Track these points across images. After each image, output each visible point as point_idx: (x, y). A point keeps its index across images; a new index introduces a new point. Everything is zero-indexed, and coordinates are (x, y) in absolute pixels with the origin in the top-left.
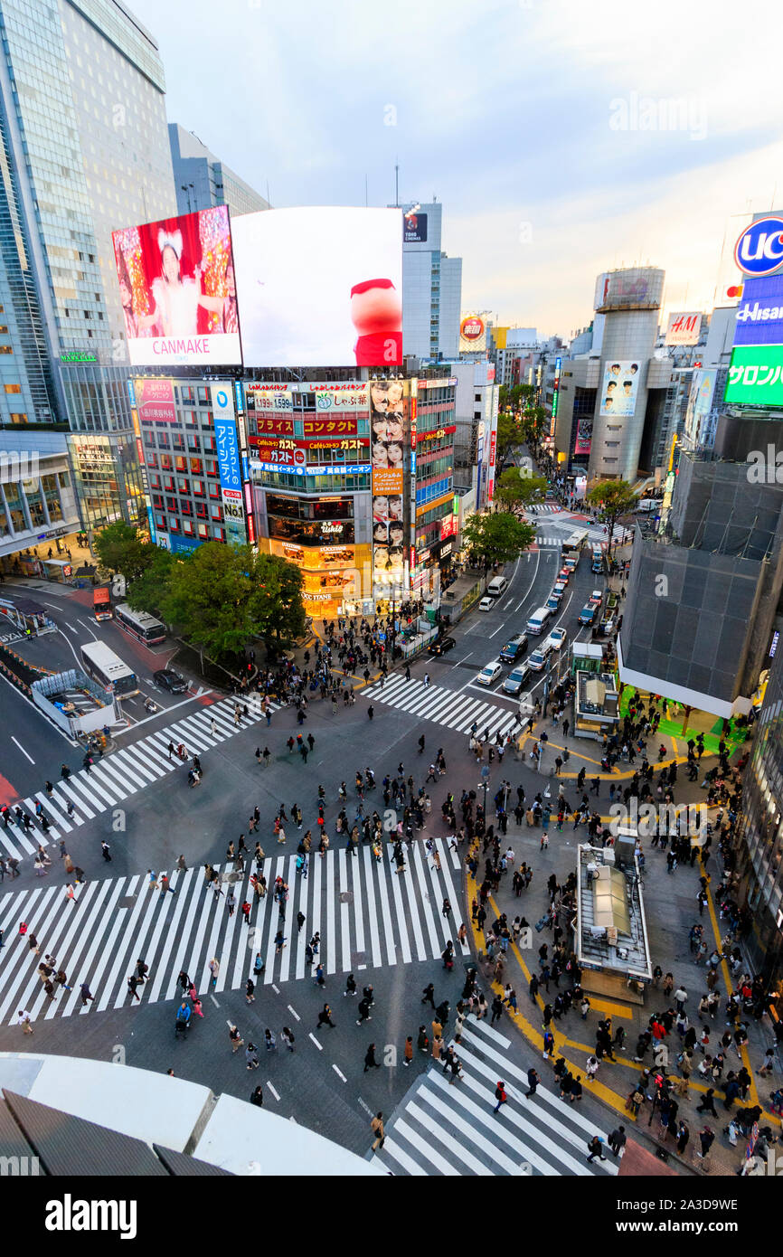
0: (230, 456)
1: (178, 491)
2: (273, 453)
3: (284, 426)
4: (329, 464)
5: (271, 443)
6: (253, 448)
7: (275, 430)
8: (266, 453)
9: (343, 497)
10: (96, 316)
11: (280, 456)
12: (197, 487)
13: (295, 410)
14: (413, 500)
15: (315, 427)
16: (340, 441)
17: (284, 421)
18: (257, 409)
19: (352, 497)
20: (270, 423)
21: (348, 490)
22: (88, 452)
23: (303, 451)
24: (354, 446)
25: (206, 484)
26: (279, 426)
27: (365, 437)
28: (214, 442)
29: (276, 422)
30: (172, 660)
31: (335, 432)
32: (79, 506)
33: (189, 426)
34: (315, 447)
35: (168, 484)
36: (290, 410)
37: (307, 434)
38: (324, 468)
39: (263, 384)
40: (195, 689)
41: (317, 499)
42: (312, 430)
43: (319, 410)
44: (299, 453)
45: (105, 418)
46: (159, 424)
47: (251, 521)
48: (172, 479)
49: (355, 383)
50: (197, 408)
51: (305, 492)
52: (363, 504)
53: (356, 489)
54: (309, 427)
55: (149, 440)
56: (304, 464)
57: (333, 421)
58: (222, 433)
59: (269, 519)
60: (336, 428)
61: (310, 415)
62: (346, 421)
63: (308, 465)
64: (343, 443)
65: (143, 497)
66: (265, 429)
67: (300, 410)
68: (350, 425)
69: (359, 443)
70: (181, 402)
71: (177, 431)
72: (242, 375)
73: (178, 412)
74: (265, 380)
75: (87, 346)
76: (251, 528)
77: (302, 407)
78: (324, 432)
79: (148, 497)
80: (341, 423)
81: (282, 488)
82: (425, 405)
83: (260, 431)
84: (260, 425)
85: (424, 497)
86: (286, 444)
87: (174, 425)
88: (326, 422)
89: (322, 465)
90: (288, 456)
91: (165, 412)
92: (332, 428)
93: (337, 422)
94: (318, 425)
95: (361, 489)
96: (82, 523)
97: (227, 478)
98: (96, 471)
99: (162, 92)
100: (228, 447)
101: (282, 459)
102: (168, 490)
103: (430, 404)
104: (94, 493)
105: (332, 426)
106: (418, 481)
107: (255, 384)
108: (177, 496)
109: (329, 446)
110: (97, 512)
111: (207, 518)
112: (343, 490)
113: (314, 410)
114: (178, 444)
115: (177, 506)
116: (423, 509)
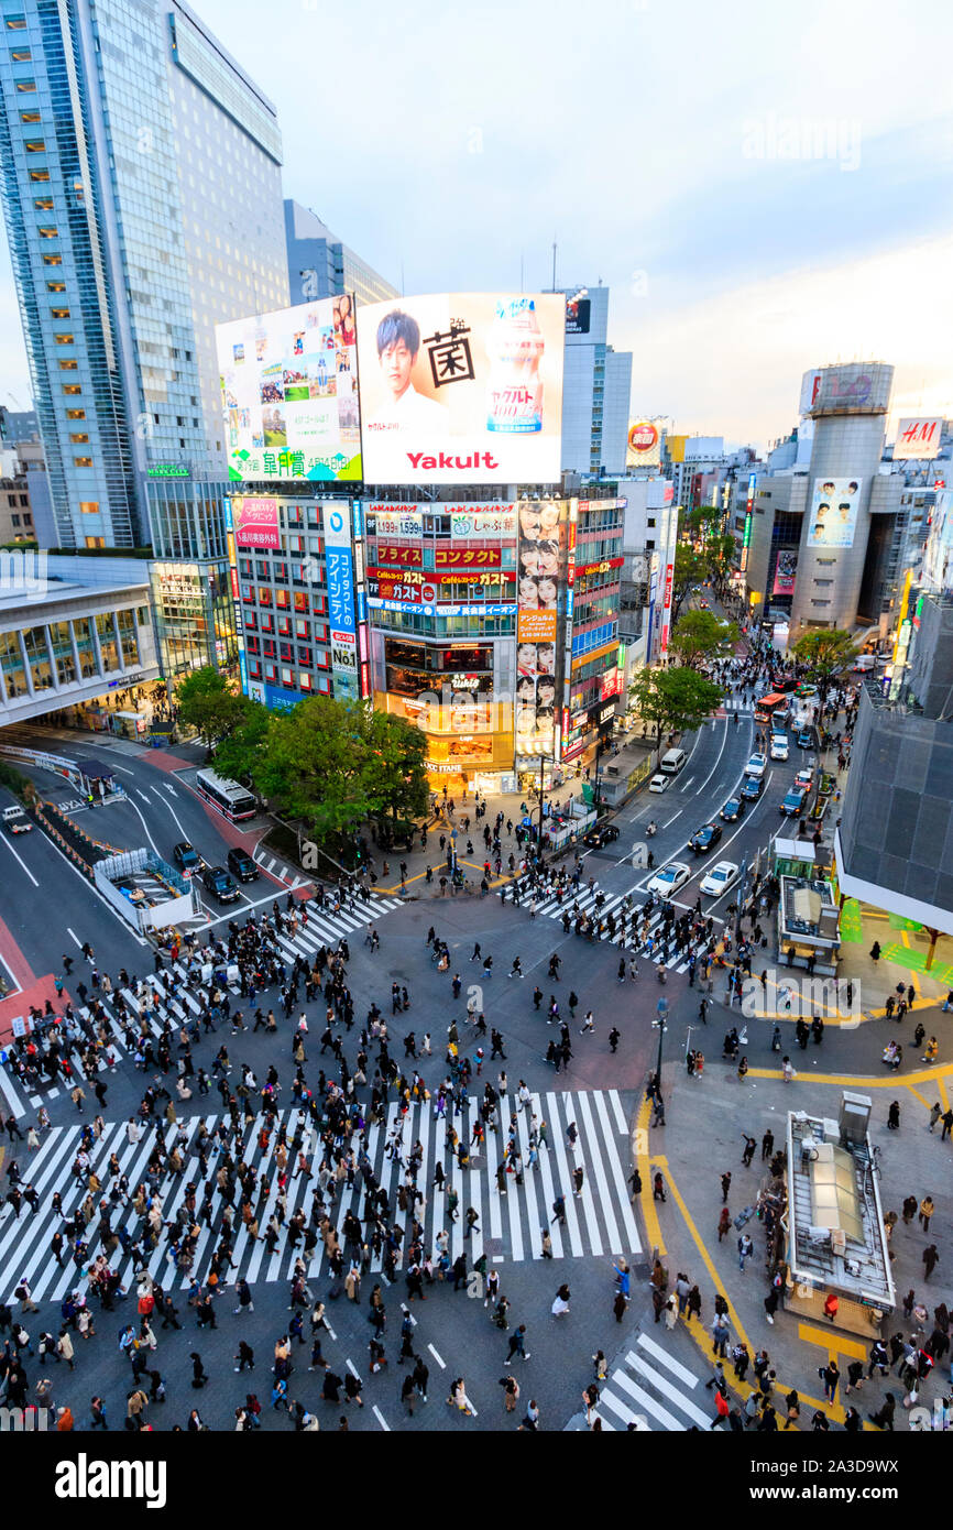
0: (342, 591)
1: (277, 632)
2: (396, 588)
3: (411, 555)
4: (466, 603)
5: (394, 576)
6: (371, 581)
7: (399, 560)
8: (388, 588)
9: (481, 645)
10: (190, 423)
11: (404, 592)
12: (300, 628)
13: (425, 536)
14: (568, 650)
15: (449, 557)
16: (478, 575)
17: (411, 549)
18: (378, 534)
19: (492, 644)
20: (394, 552)
21: (487, 635)
22: (173, 583)
23: (433, 586)
24: (496, 581)
25: (312, 625)
26: (404, 555)
27: (511, 570)
28: (324, 572)
29: (401, 550)
30: (264, 841)
31: (474, 563)
32: (158, 648)
33: (294, 554)
34: (449, 581)
35: (266, 623)
36: (419, 536)
37: (438, 565)
38: (458, 608)
39: (386, 504)
40: (289, 879)
41: (448, 646)
42: (445, 561)
43: (454, 536)
44: (428, 588)
45: (195, 544)
46: (258, 551)
47: (365, 671)
48: (271, 617)
49: (500, 503)
50: (306, 532)
51: (434, 636)
52: (505, 652)
53: (497, 634)
54: (441, 557)
55: (246, 570)
56: (433, 602)
57: (471, 550)
58: (334, 563)
59: (388, 669)
60: (475, 558)
61: (443, 543)
62: (487, 550)
63: (439, 604)
64: (483, 577)
65: (235, 638)
66: (388, 559)
67: (431, 536)
68: (492, 555)
69: (503, 578)
70: (286, 524)
71: (280, 559)
72: (361, 493)
73: (283, 537)
74: (390, 500)
75: (178, 457)
76: (365, 680)
77: (435, 533)
78: (460, 563)
79: (240, 638)
80: (481, 553)
81: (405, 631)
82: (586, 531)
83: (380, 560)
84: (381, 553)
85: (582, 646)
86: (413, 578)
87: (277, 553)
88: (463, 551)
89: (456, 603)
90: (414, 593)
91: (267, 537)
92: (470, 559)
93: (477, 551)
94: (452, 554)
95: (504, 634)
96: (161, 669)
97: (338, 618)
98: (181, 606)
99: (278, 164)
100: (340, 580)
101: (407, 595)
102: (265, 631)
103: (593, 530)
104: (177, 633)
105: (469, 556)
106: (576, 626)
107: (376, 504)
108: (277, 638)
109: (465, 580)
110: (180, 655)
111: (311, 666)
112: (481, 635)
113: (449, 536)
114: (280, 575)
115: (275, 651)
116: (580, 661)
